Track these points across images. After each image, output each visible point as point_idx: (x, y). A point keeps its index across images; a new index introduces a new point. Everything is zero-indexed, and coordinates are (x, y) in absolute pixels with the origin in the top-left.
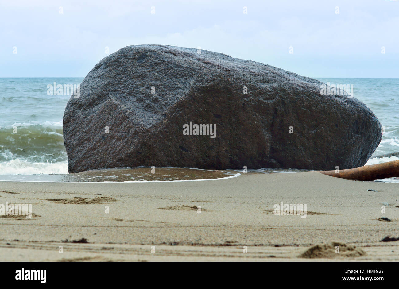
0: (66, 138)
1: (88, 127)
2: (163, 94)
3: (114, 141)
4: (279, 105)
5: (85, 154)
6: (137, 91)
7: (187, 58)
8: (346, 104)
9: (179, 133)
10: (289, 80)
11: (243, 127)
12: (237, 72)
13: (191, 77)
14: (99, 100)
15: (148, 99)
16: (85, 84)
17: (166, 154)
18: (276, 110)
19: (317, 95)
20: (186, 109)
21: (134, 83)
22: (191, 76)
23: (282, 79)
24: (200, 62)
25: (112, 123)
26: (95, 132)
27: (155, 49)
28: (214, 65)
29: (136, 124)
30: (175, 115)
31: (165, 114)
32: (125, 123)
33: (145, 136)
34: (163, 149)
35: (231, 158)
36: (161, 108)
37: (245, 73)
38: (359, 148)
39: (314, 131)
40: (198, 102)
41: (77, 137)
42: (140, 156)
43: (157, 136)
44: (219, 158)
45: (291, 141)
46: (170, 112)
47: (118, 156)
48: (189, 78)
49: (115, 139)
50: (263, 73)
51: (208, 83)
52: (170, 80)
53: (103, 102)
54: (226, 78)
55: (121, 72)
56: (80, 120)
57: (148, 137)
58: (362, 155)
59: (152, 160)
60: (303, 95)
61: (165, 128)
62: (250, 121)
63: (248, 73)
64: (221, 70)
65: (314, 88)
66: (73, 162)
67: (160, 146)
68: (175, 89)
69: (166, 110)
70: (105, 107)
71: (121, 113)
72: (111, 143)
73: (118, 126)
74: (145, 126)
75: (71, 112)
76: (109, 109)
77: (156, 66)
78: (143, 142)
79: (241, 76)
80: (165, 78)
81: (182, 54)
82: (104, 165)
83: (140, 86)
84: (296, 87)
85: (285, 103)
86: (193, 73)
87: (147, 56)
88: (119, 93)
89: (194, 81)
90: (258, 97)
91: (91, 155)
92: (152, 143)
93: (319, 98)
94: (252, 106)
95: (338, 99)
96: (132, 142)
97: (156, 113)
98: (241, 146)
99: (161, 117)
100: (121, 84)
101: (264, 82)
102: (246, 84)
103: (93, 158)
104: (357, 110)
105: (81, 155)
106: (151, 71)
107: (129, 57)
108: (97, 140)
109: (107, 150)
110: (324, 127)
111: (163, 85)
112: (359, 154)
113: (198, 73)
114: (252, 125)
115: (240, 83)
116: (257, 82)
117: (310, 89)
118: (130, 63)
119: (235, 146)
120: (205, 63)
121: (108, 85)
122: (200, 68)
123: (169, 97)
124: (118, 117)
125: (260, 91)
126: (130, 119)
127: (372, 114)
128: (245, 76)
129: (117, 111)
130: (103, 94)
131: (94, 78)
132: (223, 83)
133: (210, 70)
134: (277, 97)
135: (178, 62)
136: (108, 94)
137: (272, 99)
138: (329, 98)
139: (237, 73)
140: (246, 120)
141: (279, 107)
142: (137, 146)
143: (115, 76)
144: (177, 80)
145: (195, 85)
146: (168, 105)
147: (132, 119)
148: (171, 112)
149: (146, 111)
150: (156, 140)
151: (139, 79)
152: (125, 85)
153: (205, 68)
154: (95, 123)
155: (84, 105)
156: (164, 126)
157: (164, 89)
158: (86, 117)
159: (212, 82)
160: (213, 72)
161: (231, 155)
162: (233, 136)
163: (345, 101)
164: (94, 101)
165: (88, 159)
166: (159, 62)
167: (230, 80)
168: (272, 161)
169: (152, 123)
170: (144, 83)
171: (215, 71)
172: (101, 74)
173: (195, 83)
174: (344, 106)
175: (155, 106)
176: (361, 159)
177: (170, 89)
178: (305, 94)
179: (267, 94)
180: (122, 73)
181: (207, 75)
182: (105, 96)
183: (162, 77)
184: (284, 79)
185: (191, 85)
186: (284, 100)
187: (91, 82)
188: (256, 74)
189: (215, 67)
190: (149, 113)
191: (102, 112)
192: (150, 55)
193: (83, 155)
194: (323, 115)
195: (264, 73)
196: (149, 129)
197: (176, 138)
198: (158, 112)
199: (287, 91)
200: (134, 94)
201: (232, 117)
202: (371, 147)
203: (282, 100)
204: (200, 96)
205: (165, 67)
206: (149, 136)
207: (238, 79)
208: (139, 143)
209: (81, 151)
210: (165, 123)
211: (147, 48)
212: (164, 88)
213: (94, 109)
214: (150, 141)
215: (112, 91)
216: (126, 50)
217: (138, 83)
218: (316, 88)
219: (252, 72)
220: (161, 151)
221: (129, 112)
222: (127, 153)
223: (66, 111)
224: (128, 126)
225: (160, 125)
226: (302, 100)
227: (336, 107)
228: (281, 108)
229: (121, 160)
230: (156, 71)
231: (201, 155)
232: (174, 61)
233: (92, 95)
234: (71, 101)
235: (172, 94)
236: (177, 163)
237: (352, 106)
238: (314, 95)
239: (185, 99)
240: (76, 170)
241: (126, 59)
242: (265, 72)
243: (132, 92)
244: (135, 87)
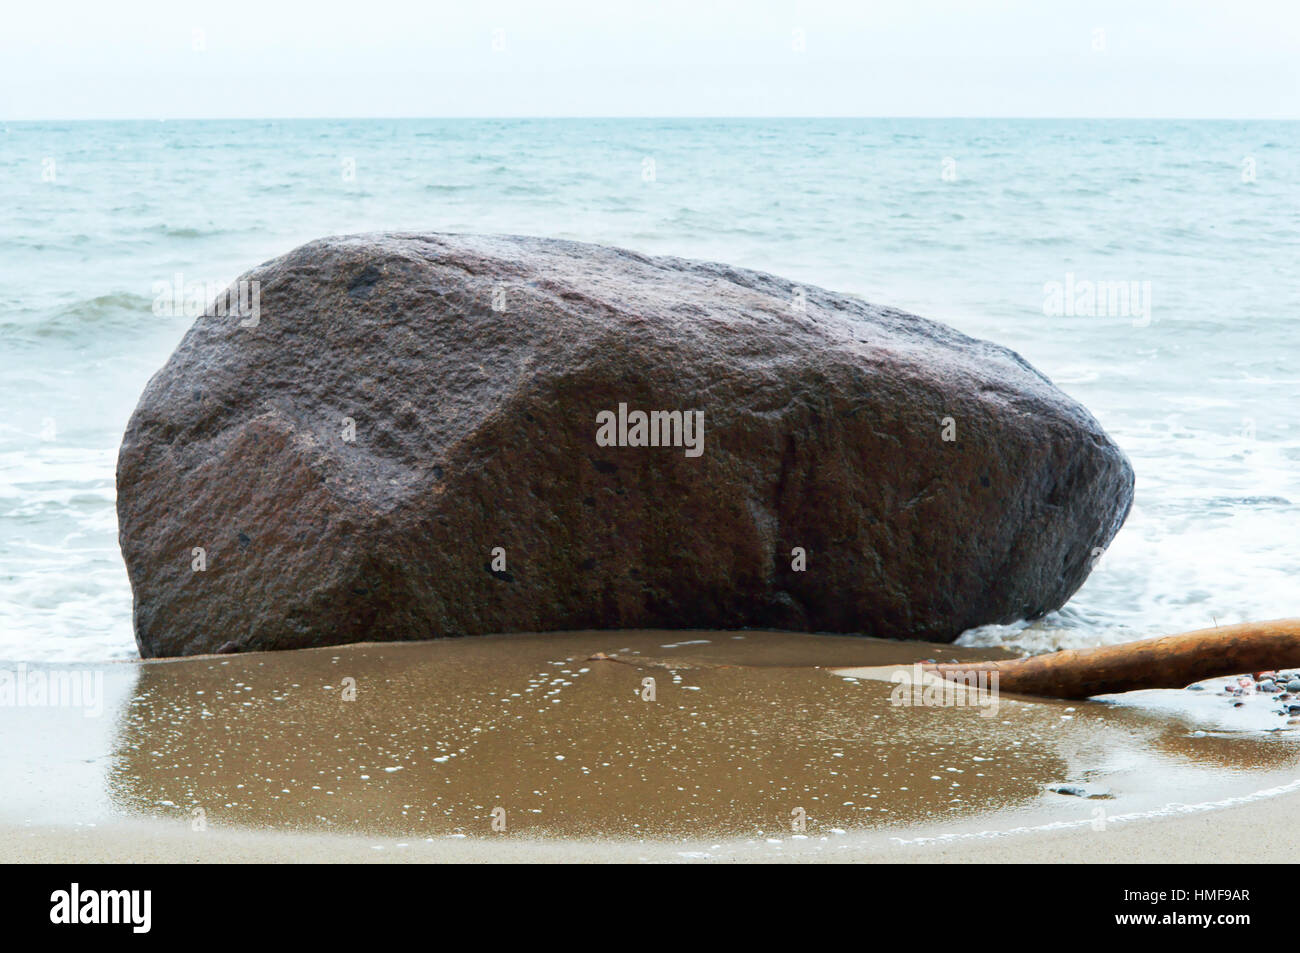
0: (126, 534)
1: (196, 503)
2: (432, 400)
3: (277, 550)
4: (803, 427)
5: (185, 588)
6: (349, 389)
7: (509, 281)
8: (1016, 411)
9: (483, 524)
10: (834, 343)
11: (686, 497)
12: (669, 325)
13: (519, 345)
14: (230, 414)
15: (382, 418)
16: (186, 357)
17: (444, 591)
18: (791, 441)
19: (925, 387)
20: (505, 449)
21: (341, 362)
22: (521, 342)
23: (810, 339)
24: (548, 295)
25: (272, 494)
26: (218, 518)
27: (405, 251)
28: (594, 305)
29: (346, 501)
30: (470, 468)
31: (438, 469)
32: (311, 497)
33: (377, 538)
34: (433, 578)
35: (649, 595)
36: (426, 447)
37: (694, 328)
38: (1058, 544)
39: (912, 502)
40: (543, 426)
41: (159, 531)
42: (361, 603)
43: (415, 538)
44: (613, 596)
45: (840, 535)
46: (454, 460)
47: (290, 601)
48: (515, 349)
49: (282, 546)
50: (750, 322)
51: (575, 364)
52: (453, 357)
53: (241, 422)
54: (633, 348)
55: (299, 324)
56: (170, 478)
57: (385, 543)
58: (1070, 564)
59: (397, 614)
60: (879, 391)
61: (438, 513)
62: (709, 478)
63: (703, 325)
64: (618, 322)
65: (915, 366)
66: (151, 612)
67: (423, 569)
68: (470, 384)
69: (442, 453)
70: (247, 441)
71: (298, 463)
72: (267, 558)
73: (288, 505)
74: (376, 507)
75: (140, 449)
76: (260, 449)
77: (410, 308)
78: (369, 555)
79: (680, 339)
80: (438, 350)
81: (493, 268)
82: (245, 627)
83: (358, 375)
84: (856, 364)
85: (819, 417)
86: (528, 332)
87: (380, 277)
88: (293, 394)
89: (529, 359)
90: (735, 401)
91: (206, 591)
92: (398, 560)
93: (928, 399)
94: (716, 434)
95: (989, 397)
96: (335, 557)
97: (410, 461)
98: (680, 558)
99: (426, 476)
100: (300, 365)
101: (755, 354)
102: (696, 362)
103: (214, 601)
104: (1051, 430)
105: (175, 590)
106: (394, 325)
107: (324, 278)
108: (225, 544)
109: (254, 579)
110: (946, 487)
111: (432, 373)
112: (1060, 562)
113: (543, 331)
114: (717, 492)
115: (677, 360)
116: (732, 353)
117: (902, 370)
118: (328, 296)
119: (661, 558)
120: (566, 296)
121: (257, 366)
122: (547, 315)
123: (451, 412)
124: (291, 473)
125: (741, 382)
126: (327, 481)
127: (1100, 439)
128: (694, 337)
129: (287, 453)
130: (242, 396)
131: (211, 341)
132: (624, 363)
133: (580, 322)
134: (795, 399)
135: (478, 294)
136: (258, 395)
137: (778, 408)
138: (961, 395)
139: (667, 328)
140: (697, 476)
141: (803, 430)
142: (349, 570)
143: (279, 337)
144: (475, 355)
145: (534, 371)
146: (448, 439)
147: (332, 484)
148: (457, 461)
149: (380, 455)
150: (411, 552)
151: (356, 349)
152: (311, 367)
153: (566, 315)
154: (216, 489)
155: (180, 428)
156: (436, 506)
157: (433, 385)
158: (187, 469)
159: (587, 361)
160: (588, 328)
161: (649, 585)
162: (655, 525)
163: (1012, 400)
164: (214, 418)
165: (195, 604)
166: (419, 295)
167: (645, 352)
168: (782, 599)
169: (397, 496)
170: (371, 365)
171: (597, 324)
172: (236, 328)
173: (532, 366)
174: (1009, 420)
175: (407, 439)
176: (1064, 575)
177: (452, 385)
178: (886, 389)
179: (763, 393)
180: (301, 327)
181: (572, 340)
182: (248, 401)
183: (428, 344)
184: (819, 339)
185: (522, 374)
186: (816, 407)
187: (203, 351)
188: (728, 329)
189: (597, 310)
190: (388, 461)
191: (238, 456)
192: (391, 273)
193: (178, 590)
194: (942, 449)
195: (754, 323)
196: (389, 517)
197: (475, 541)
198: (416, 459)
199: (826, 379)
200: (342, 400)
201: (651, 467)
202: (1095, 537)
203: (811, 408)
204: (550, 406)
205: (437, 312)
206: (389, 539)
207: (672, 349)
208: (354, 560)
209: (174, 580)
210: (438, 496)
211: (382, 251)
212: (434, 381)
213: (213, 442)
214: (390, 555)
215: (269, 386)
216: (314, 253)
217: (353, 363)
218: (920, 364)
219: (717, 323)
220: (427, 583)
221: (325, 458)
222: (319, 593)
223: (127, 446)
224: (322, 504)
225: (424, 503)
226: (876, 408)
227: (985, 422)
228: (808, 434)
229: (301, 612)
230: (410, 324)
231: (553, 588)
232: (468, 292)
233: (208, 396)
234: (139, 415)
235: (459, 401)
236: (478, 619)
237: (1036, 418)
238: (914, 390)
239: (502, 417)
240: (158, 636)
241: (315, 281)
242: (757, 320)
243: (334, 393)
244: (344, 378)
